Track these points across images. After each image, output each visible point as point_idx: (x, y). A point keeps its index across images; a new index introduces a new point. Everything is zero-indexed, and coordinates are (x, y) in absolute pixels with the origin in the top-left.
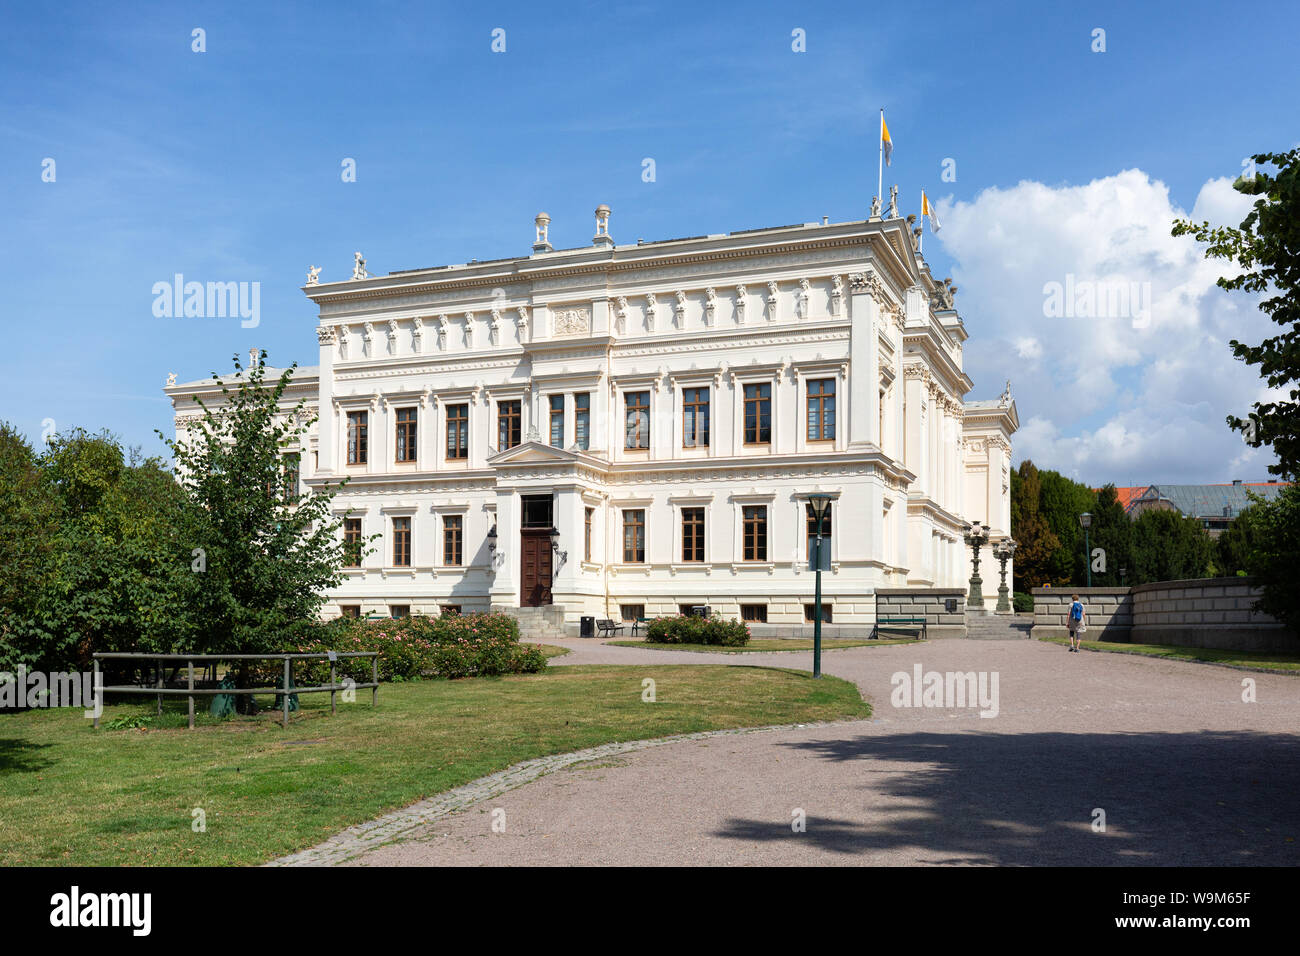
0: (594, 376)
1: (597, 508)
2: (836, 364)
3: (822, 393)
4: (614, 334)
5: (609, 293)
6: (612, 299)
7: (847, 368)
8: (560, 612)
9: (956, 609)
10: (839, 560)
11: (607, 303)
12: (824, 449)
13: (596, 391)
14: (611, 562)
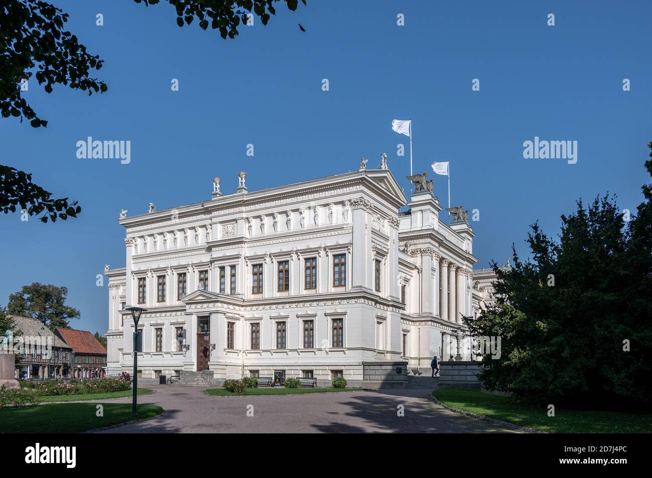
0: (237, 257)
1: (237, 322)
2: (345, 246)
3: (340, 262)
4: (247, 236)
5: (244, 215)
6: (247, 218)
7: (351, 248)
8: (212, 374)
9: (401, 372)
10: (347, 347)
11: (244, 220)
12: (341, 290)
13: (238, 264)
14: (245, 349)
